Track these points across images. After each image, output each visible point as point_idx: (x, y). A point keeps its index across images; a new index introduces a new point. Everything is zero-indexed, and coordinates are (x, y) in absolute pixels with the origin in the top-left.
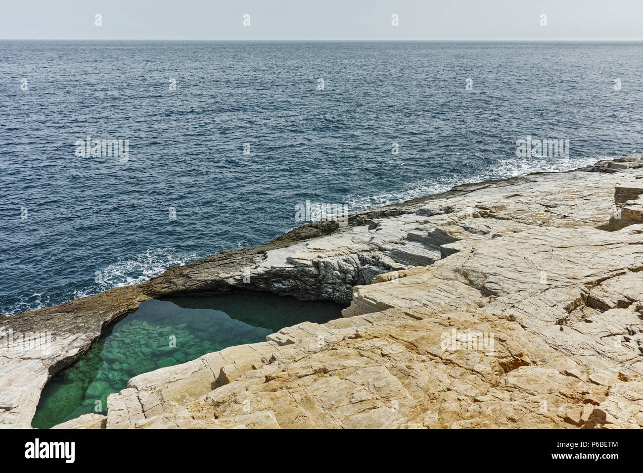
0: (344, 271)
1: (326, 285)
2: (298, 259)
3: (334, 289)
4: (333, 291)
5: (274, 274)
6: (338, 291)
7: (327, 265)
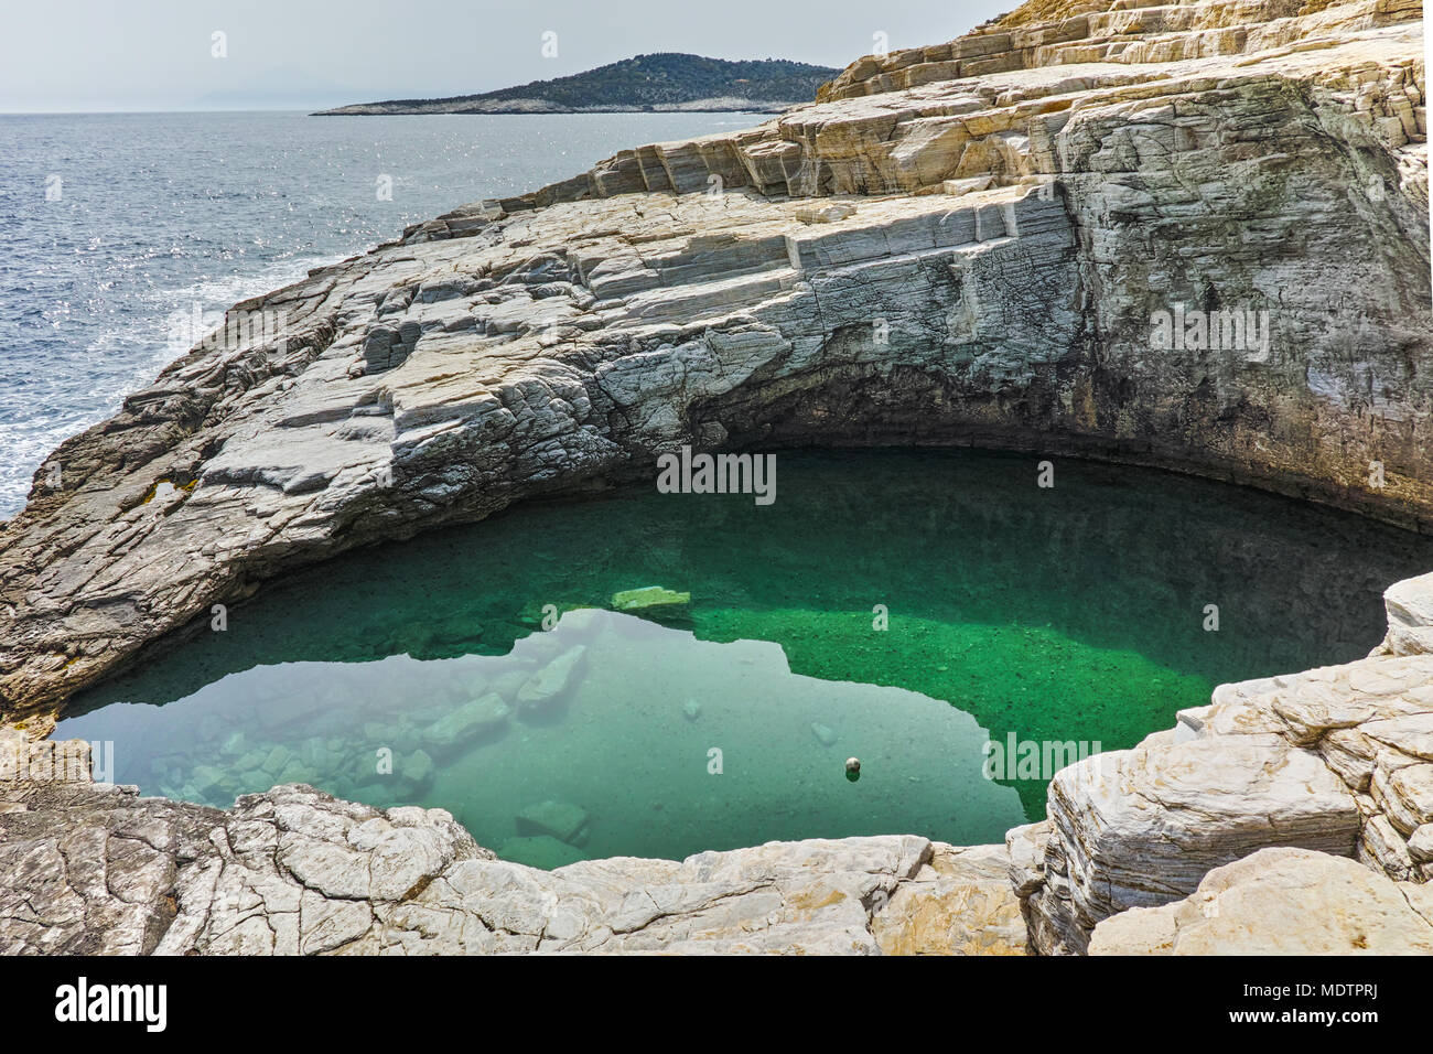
0: (568, 395)
1: (541, 445)
2: (450, 400)
3: (566, 447)
4: (569, 453)
5: (405, 467)
6: (576, 446)
7: (529, 392)
